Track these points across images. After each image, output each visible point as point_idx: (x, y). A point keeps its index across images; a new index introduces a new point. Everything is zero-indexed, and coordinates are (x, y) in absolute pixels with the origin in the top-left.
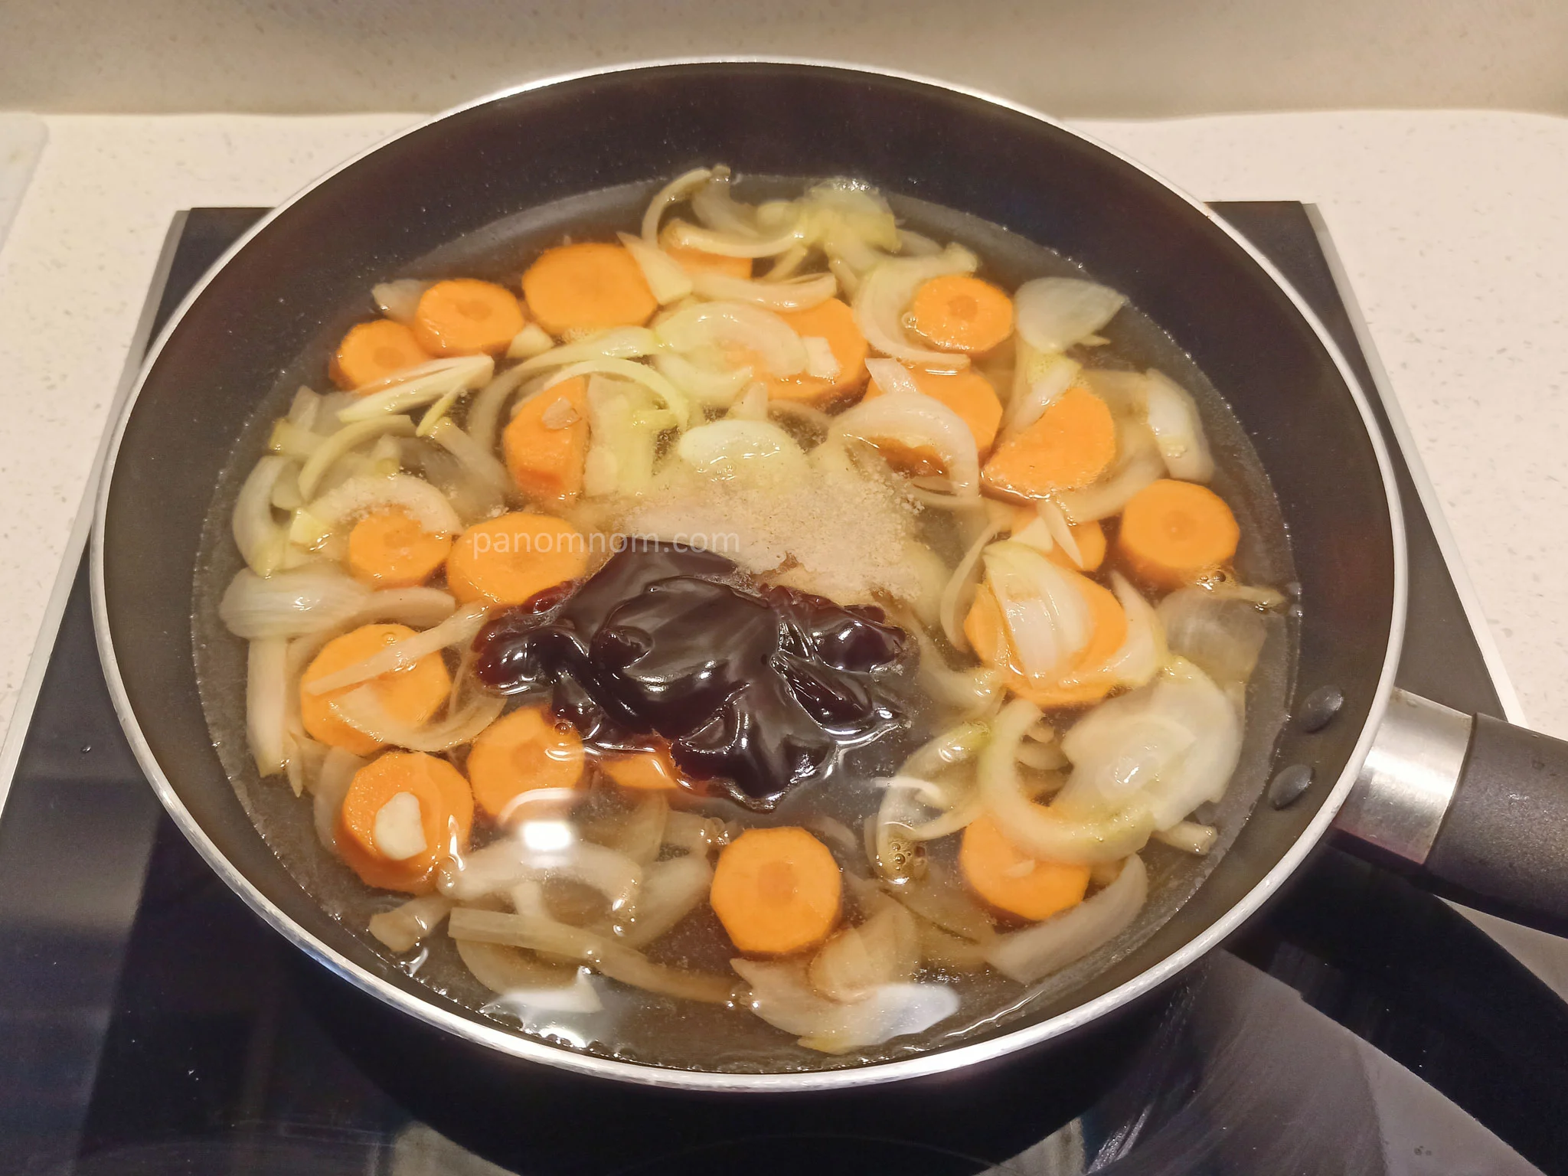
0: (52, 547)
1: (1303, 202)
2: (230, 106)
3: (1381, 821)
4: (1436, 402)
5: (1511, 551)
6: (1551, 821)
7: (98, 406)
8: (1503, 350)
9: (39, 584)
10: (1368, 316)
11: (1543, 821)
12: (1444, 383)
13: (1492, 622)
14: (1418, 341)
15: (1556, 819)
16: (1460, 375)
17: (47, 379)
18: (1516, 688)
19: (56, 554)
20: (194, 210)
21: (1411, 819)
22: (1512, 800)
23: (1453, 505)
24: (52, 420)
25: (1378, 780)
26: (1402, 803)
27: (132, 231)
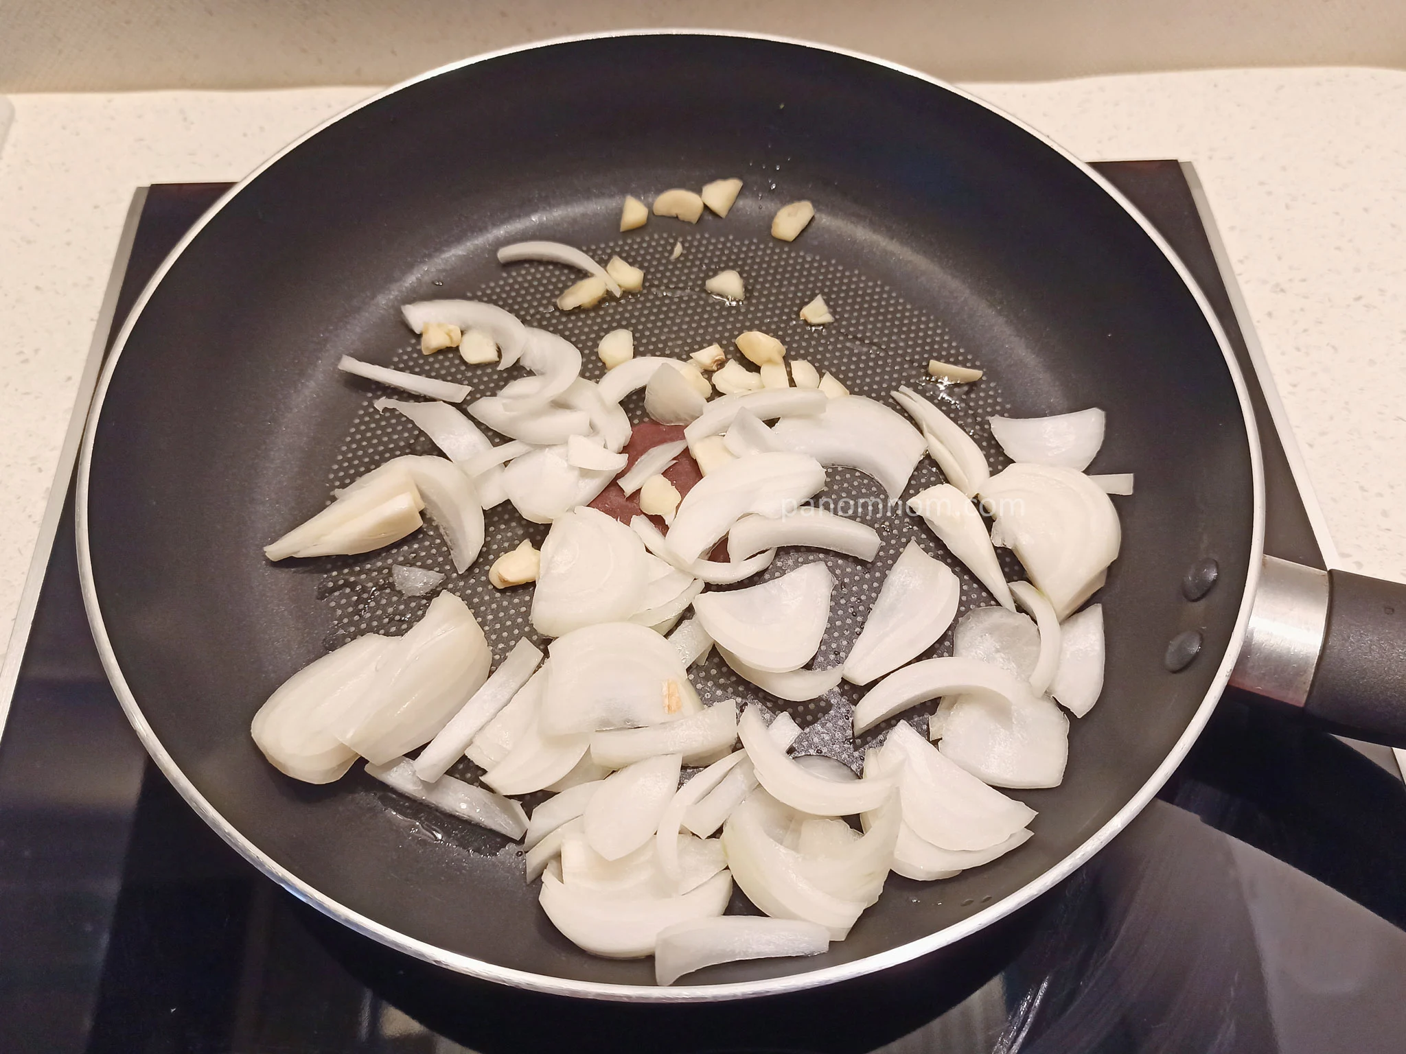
0: (30, 516)
1: (1181, 159)
2: (185, 83)
3: (1264, 675)
4: (1298, 349)
5: (1362, 489)
7: (69, 378)
8: (1359, 298)
9: (20, 551)
10: (1237, 268)
12: (1305, 331)
14: (1282, 290)
16: (1320, 323)
17: (21, 352)
19: (34, 522)
20: (153, 186)
21: (1289, 670)
23: (1311, 446)
24: (27, 394)
25: (1259, 637)
26: (1280, 657)
27: (96, 207)
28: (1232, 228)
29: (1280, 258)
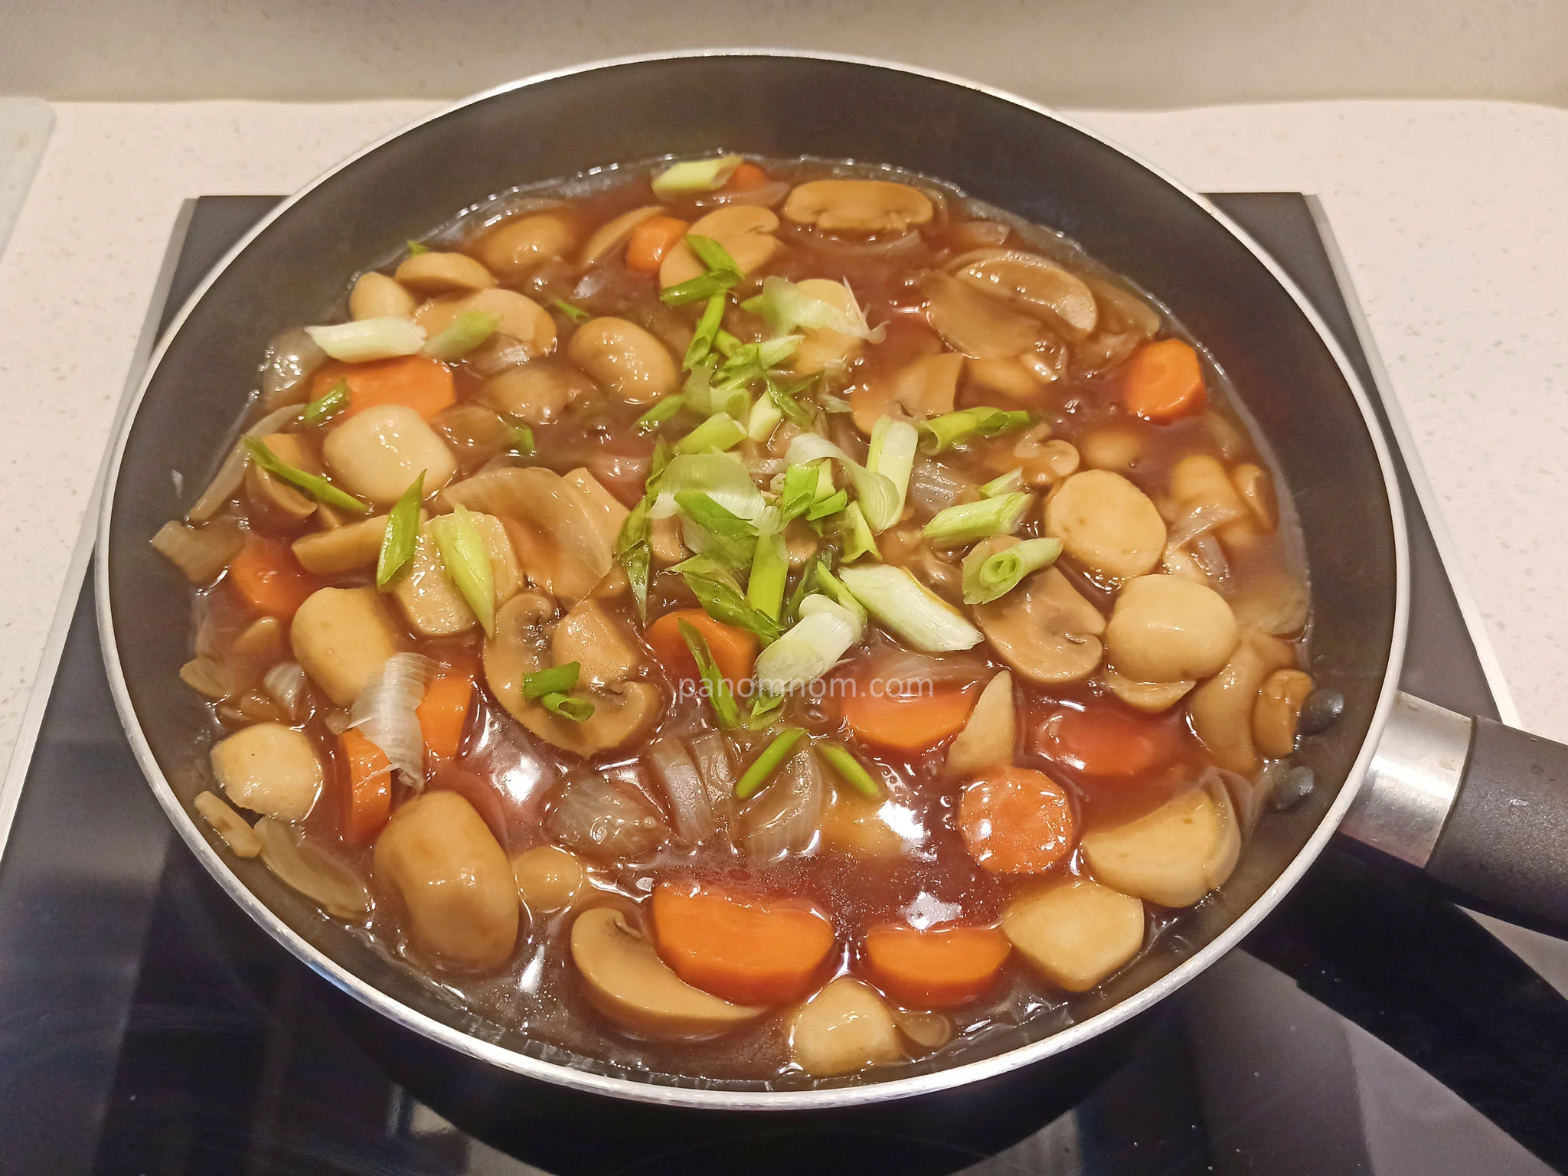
0: (63, 541)
1: (1305, 192)
2: (237, 93)
3: (1383, 826)
4: (1433, 396)
5: (1504, 545)
6: (1550, 826)
7: (108, 397)
8: (1500, 343)
9: (51, 577)
10: (1368, 308)
11: (1542, 827)
12: (1441, 376)
13: (1486, 616)
14: (1416, 333)
15: (1556, 825)
16: (1457, 368)
17: (57, 369)
18: (1509, 682)
19: (67, 547)
20: (202, 198)
21: (1412, 824)
22: (1512, 806)
23: (1448, 498)
24: (61, 412)
25: (1381, 784)
26: (1404, 808)
27: (140, 220)
28: (1361, 267)
29: (1412, 299)
